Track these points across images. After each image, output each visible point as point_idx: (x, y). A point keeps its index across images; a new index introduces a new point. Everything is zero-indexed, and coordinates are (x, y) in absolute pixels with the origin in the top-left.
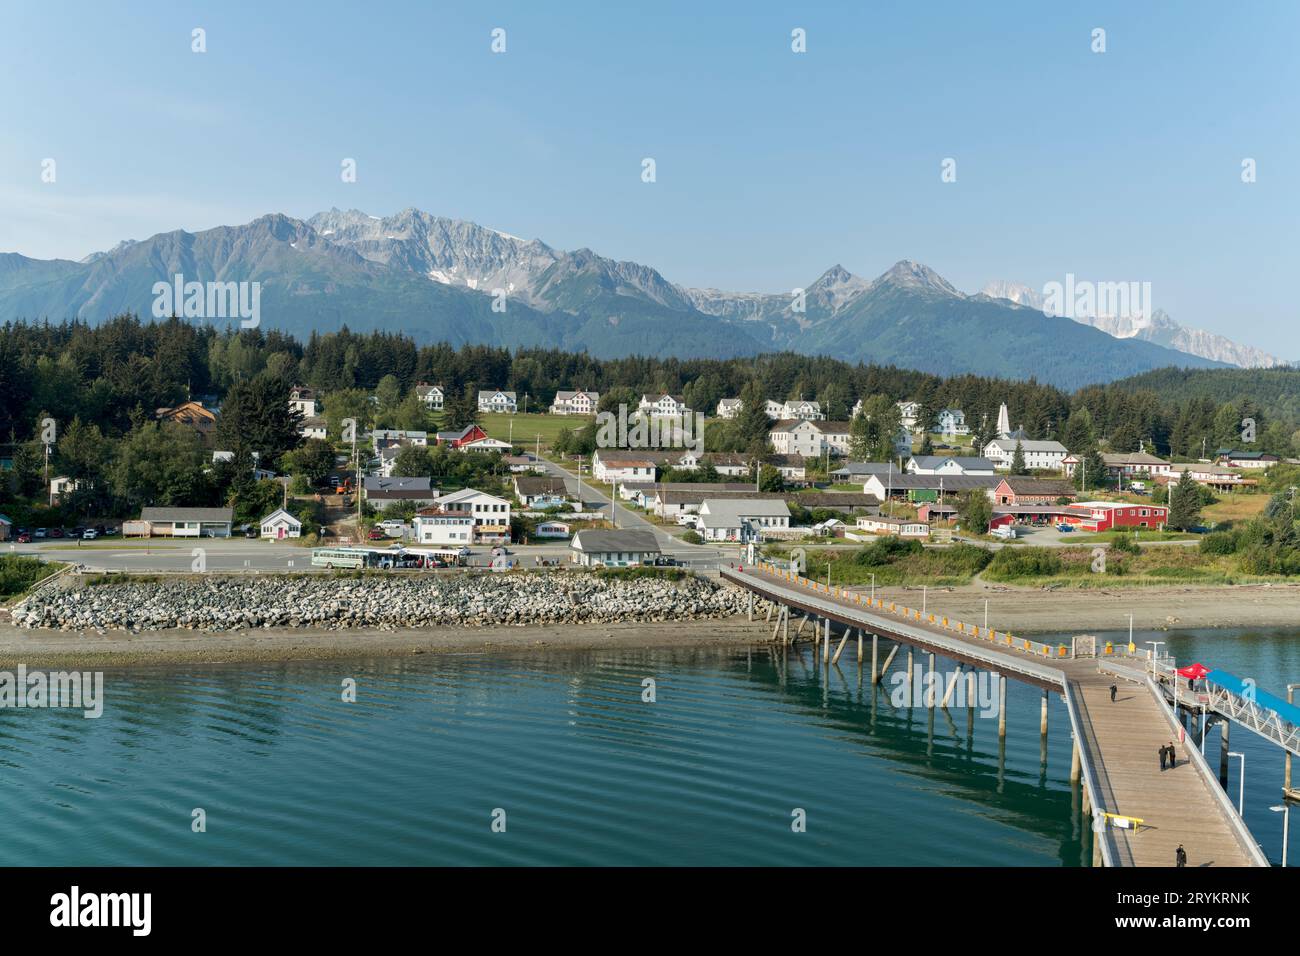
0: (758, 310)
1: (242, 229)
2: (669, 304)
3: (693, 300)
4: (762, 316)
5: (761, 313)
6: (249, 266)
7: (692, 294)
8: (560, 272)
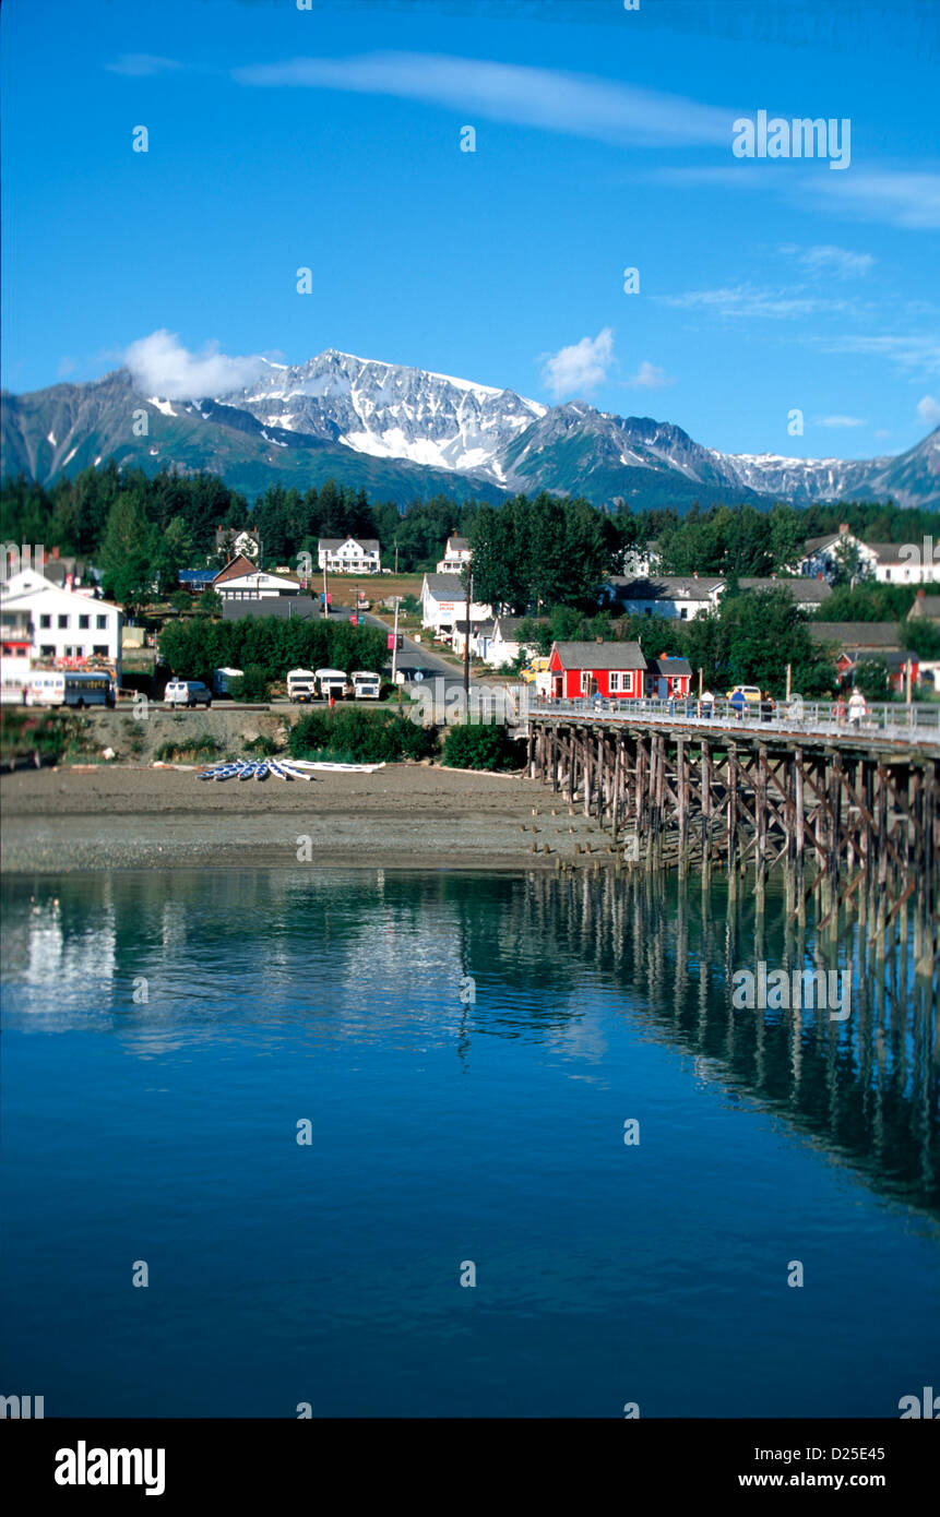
0: (836, 482)
1: (89, 389)
2: (702, 478)
3: (738, 472)
4: (841, 492)
5: (840, 487)
6: (102, 438)
7: (736, 464)
8: (540, 436)
